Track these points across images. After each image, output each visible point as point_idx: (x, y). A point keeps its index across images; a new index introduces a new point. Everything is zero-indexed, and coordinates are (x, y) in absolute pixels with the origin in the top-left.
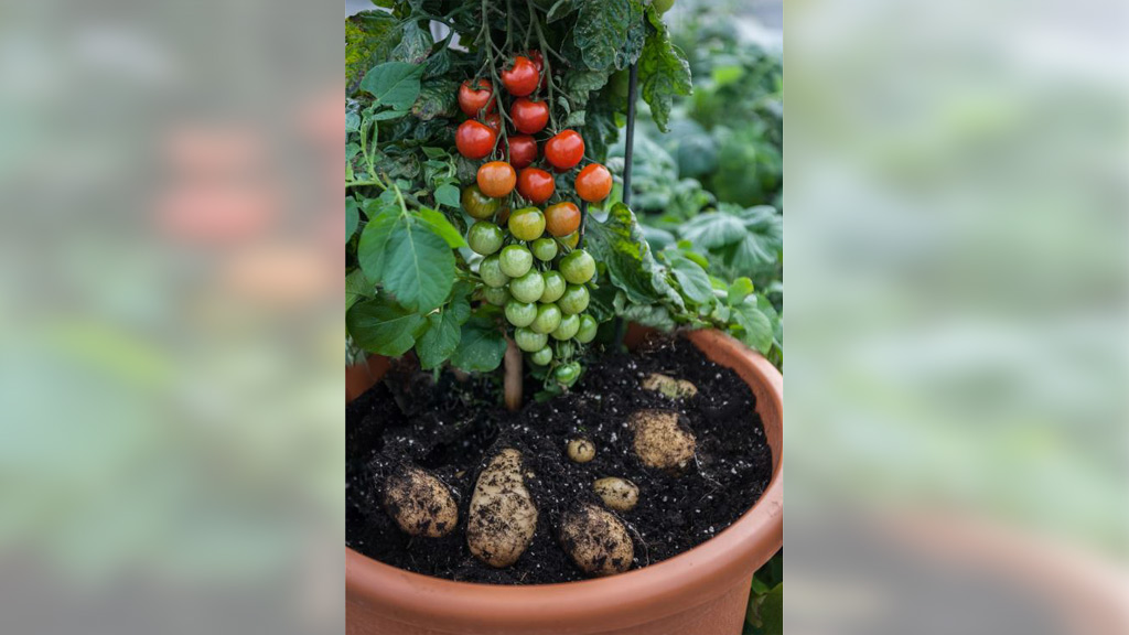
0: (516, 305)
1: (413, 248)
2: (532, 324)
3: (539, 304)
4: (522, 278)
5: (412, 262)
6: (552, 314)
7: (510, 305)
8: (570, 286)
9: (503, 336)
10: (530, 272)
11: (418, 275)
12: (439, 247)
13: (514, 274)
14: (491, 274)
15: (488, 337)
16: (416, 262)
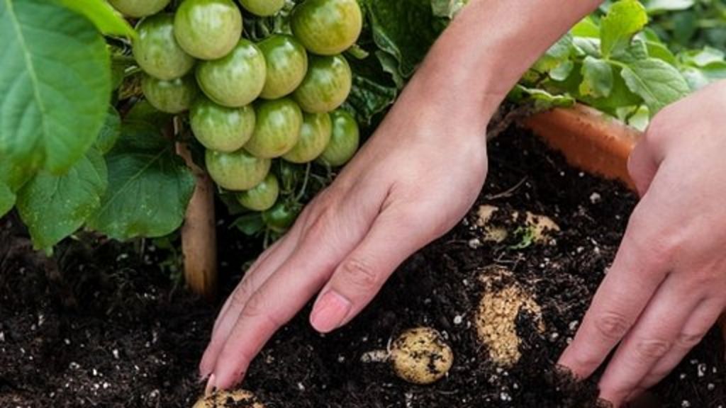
0: (212, 110)
1: (20, 38)
2: (247, 143)
3: (260, 105)
4: (223, 60)
5: (20, 68)
6: (282, 120)
7: (200, 111)
8: (316, 60)
9: (184, 164)
10: (238, 45)
11: (37, 94)
12: (73, 34)
13: (208, 54)
14: (157, 56)
15: (155, 167)
16: (30, 67)
